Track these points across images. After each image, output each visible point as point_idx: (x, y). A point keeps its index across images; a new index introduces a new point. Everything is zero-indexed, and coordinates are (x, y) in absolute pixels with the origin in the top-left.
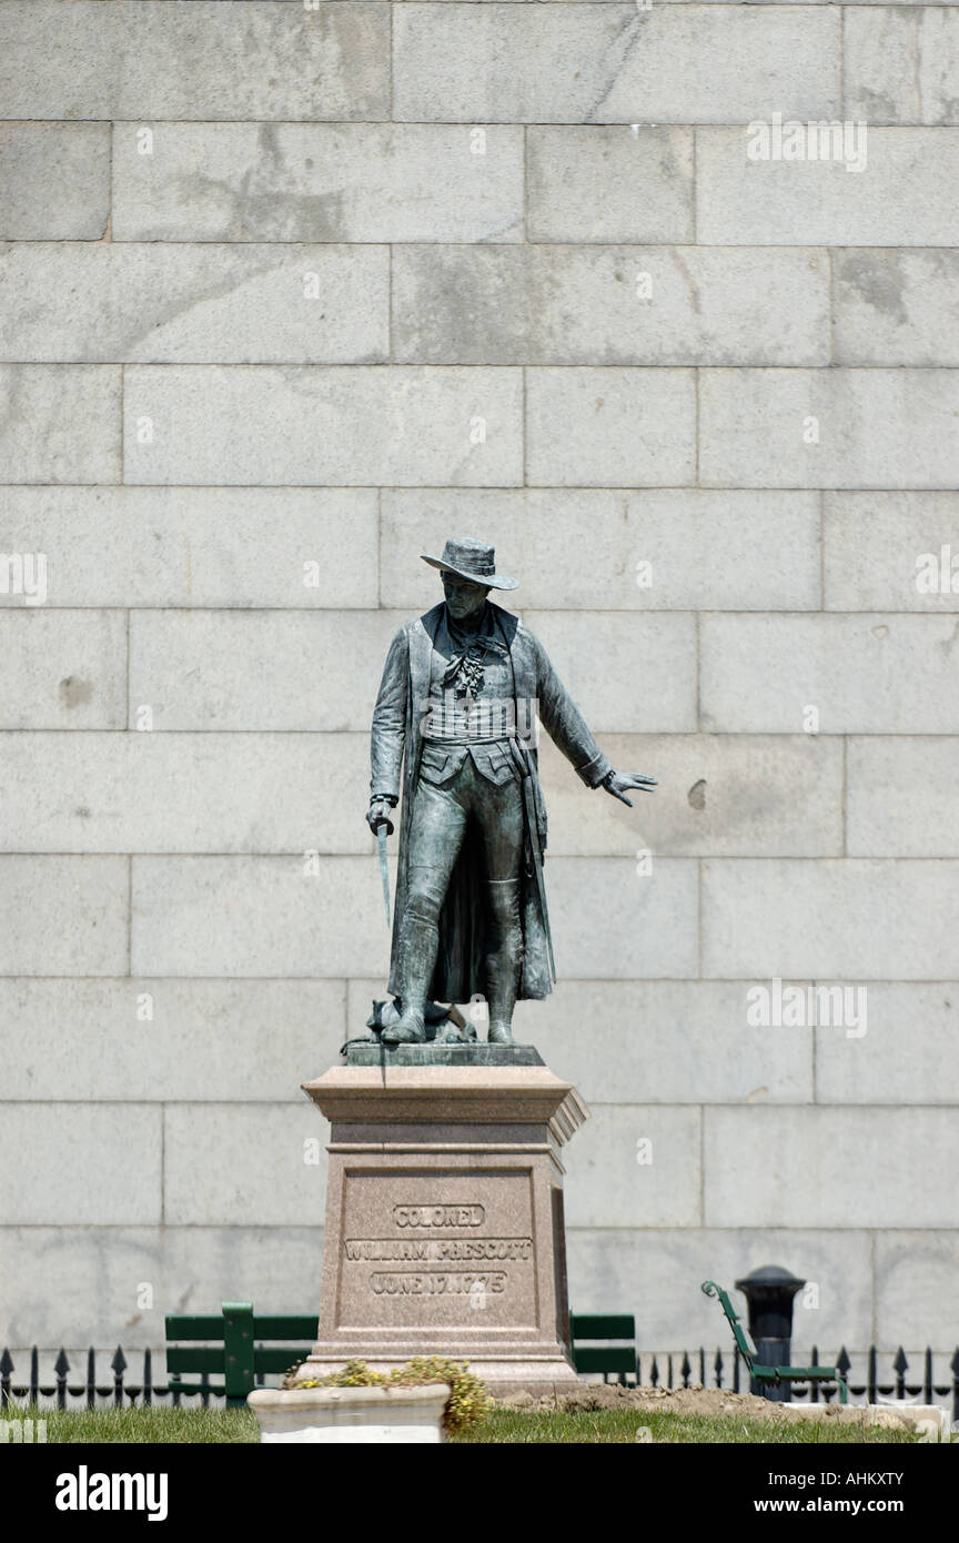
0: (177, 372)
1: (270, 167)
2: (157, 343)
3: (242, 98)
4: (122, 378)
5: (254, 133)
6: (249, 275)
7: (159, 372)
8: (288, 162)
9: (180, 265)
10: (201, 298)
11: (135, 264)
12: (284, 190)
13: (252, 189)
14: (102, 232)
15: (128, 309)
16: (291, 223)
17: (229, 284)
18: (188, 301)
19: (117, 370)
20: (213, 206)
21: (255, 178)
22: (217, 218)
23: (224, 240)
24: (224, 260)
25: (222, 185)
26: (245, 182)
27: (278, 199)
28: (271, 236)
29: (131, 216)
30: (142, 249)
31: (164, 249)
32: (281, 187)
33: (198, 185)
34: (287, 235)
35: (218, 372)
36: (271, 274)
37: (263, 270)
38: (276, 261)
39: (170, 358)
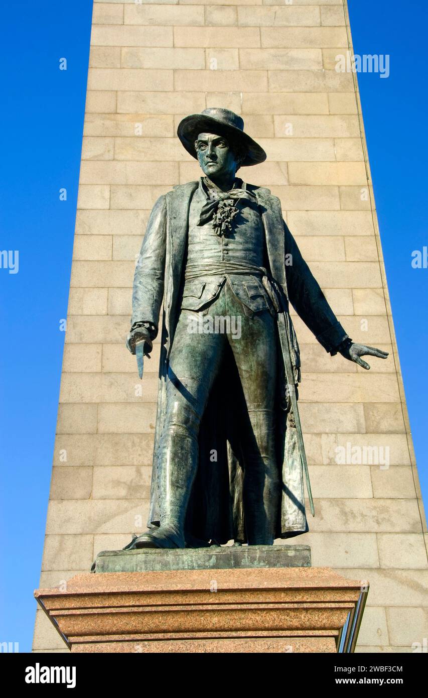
0: (111, 536)
1: (138, 478)
2: (104, 528)
3: (131, 459)
4: (94, 538)
5: (134, 469)
6: (132, 508)
7: (105, 536)
8: (144, 477)
9: (112, 505)
10: (117, 515)
11: (99, 505)
12: (142, 484)
13: (133, 484)
14: (89, 496)
15: (96, 518)
16: (144, 493)
17: (126, 510)
18: (114, 515)
19: (92, 536)
20: (122, 489)
21: (134, 481)
22: (123, 492)
23: (125, 499)
24: (125, 504)
25: (124, 483)
26: (131, 482)
27: (141, 486)
28: (139, 497)
29: (98, 492)
30: (101, 501)
31: (108, 501)
32: (142, 483)
33: (117, 483)
34: (143, 496)
35: (122, 536)
36: (138, 507)
37: (137, 506)
38: (140, 504)
39: (108, 532)
